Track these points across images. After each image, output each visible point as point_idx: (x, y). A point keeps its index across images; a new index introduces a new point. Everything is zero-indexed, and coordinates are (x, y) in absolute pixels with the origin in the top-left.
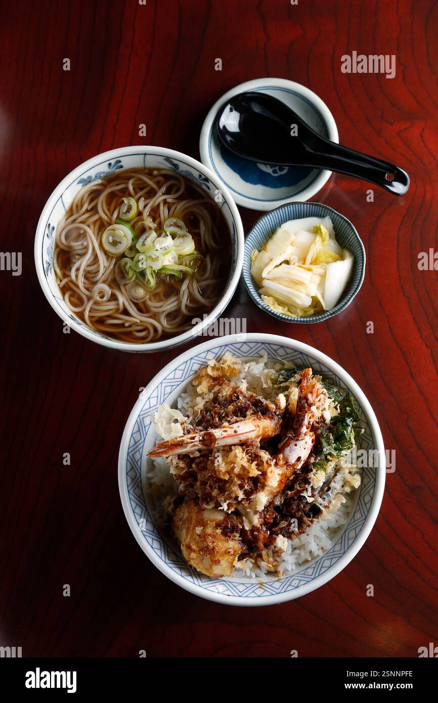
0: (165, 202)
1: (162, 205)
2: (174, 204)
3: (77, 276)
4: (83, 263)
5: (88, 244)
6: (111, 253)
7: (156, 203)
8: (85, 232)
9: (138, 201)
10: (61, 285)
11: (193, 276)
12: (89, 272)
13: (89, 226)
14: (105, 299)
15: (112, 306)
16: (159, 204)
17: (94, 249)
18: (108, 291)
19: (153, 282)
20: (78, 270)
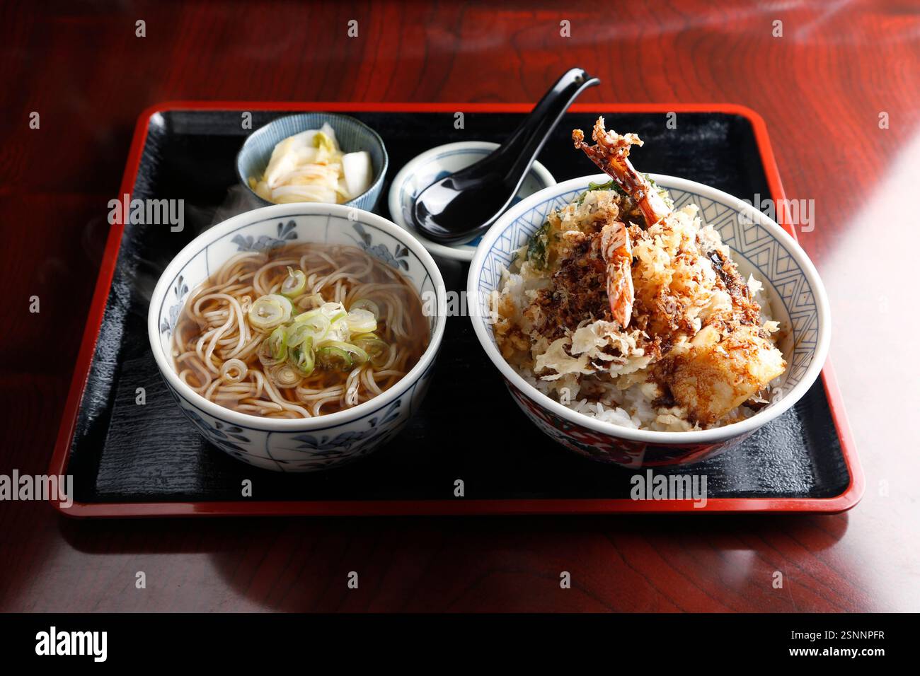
0: (345, 282)
1: (338, 286)
2: (355, 285)
3: (204, 351)
4: (216, 335)
5: (229, 315)
6: (258, 327)
7: (332, 281)
8: (229, 303)
9: (308, 277)
10: (180, 359)
11: (369, 365)
12: (223, 347)
13: (235, 298)
14: (238, 378)
15: (245, 387)
16: (335, 283)
17: (236, 320)
18: (243, 369)
19: (310, 364)
20: (207, 343)
